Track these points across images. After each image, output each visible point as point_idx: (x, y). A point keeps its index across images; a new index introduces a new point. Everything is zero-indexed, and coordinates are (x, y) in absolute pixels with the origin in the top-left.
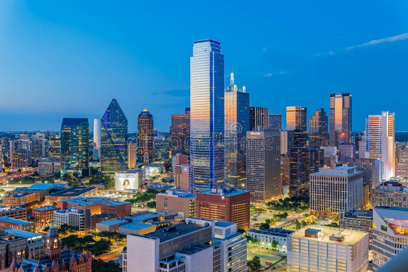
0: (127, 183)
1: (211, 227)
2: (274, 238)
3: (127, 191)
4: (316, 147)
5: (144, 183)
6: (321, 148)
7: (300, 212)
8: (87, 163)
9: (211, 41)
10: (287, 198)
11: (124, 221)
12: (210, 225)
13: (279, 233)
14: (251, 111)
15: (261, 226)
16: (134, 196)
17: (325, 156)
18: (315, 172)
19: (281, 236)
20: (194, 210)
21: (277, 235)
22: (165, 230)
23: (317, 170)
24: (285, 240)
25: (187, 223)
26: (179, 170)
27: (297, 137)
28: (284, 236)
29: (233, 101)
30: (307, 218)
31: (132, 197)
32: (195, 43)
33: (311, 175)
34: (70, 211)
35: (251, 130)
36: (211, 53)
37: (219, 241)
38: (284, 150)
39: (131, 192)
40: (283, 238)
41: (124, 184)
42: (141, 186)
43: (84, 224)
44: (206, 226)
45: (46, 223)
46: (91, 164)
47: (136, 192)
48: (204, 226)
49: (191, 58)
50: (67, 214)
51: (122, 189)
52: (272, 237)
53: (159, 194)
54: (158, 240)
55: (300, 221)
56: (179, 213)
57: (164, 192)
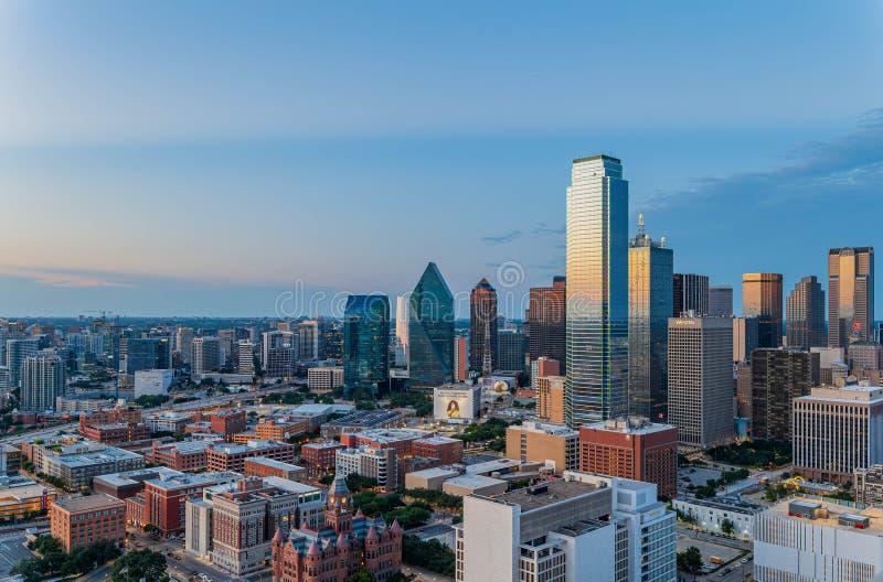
0: (453, 407)
1: (611, 490)
2: (725, 515)
3: (454, 421)
4: (804, 349)
5: (482, 408)
6: (814, 350)
7: (773, 469)
8: (385, 372)
9: (604, 157)
10: (746, 442)
11: (451, 472)
12: (609, 485)
13: (733, 506)
14: (675, 284)
15: (699, 493)
16: (466, 430)
17: (822, 366)
18: (803, 395)
19: (739, 511)
20: (573, 457)
21: (730, 509)
22: (529, 492)
23: (805, 392)
24: (746, 519)
25: (567, 480)
26: (546, 387)
27: (765, 330)
28: (746, 513)
29: (643, 264)
30: (788, 481)
31: (463, 430)
32: (575, 162)
33: (794, 400)
34: (363, 451)
35: (676, 315)
36: (604, 180)
37: (625, 515)
38: (739, 353)
39: (461, 422)
40: (743, 516)
41: (449, 408)
42: (478, 414)
43: (384, 475)
44: (601, 487)
45: (325, 470)
46: (392, 373)
47: (470, 422)
48: (598, 486)
49: (569, 190)
50: (357, 456)
51: (445, 417)
52: (721, 513)
53: (511, 427)
54: (519, 507)
55: (775, 486)
56: (548, 462)
57: (519, 423)
